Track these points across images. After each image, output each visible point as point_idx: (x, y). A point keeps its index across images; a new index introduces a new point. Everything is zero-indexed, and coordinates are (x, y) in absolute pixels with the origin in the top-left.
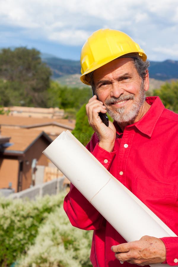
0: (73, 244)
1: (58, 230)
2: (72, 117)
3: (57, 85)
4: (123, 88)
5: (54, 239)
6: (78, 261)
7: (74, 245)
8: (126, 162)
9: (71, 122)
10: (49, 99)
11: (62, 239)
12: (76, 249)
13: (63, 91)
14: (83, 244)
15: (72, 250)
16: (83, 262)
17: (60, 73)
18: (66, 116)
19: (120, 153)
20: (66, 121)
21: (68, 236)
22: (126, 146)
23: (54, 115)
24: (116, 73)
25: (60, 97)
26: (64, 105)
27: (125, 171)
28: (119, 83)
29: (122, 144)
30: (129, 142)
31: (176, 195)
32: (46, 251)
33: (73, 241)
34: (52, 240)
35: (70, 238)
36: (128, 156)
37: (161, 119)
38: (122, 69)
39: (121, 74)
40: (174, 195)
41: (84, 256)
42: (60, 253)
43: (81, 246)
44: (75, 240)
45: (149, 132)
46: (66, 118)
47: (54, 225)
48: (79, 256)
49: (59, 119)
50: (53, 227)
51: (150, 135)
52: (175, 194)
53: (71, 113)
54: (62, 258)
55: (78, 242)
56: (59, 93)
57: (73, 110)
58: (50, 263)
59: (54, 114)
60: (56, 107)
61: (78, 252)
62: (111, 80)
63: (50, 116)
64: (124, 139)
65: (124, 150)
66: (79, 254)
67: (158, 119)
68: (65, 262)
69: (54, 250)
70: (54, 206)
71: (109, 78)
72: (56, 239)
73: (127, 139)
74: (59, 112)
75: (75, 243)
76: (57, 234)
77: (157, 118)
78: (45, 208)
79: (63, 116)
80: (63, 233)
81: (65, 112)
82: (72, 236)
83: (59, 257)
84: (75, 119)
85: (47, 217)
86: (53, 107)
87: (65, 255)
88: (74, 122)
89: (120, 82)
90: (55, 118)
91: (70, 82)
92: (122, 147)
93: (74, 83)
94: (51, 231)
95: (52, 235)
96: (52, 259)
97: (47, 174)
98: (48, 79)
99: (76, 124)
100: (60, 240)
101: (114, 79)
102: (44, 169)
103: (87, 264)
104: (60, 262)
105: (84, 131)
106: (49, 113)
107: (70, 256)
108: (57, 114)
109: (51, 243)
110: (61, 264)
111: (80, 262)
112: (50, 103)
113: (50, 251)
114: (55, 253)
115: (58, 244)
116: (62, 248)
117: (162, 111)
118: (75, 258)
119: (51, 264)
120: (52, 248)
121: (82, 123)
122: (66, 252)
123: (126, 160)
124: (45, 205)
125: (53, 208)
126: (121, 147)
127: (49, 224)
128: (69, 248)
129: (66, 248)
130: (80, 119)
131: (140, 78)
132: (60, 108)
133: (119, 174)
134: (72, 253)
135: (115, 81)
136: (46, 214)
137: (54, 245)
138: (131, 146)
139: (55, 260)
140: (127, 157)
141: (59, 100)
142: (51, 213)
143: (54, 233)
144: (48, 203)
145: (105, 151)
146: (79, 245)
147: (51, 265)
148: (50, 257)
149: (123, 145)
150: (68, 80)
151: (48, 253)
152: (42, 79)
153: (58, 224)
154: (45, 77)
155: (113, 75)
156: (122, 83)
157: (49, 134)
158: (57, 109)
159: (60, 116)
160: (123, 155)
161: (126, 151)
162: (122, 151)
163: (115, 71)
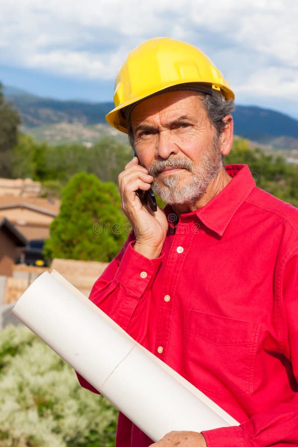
0: (52, 409)
1: (28, 384)
2: (54, 195)
3: (30, 141)
4: (176, 143)
5: (21, 400)
6: (60, 436)
7: (55, 410)
8: (177, 280)
9: (53, 203)
10: (15, 164)
11: (35, 400)
12: (58, 417)
13: (39, 152)
14: (70, 408)
15: (51, 418)
16: (68, 439)
17: (35, 121)
18: (43, 192)
19: (169, 262)
20: (45, 201)
21: (44, 395)
22: (180, 250)
23: (23, 191)
24: (167, 114)
25: (35, 160)
26: (40, 175)
27: (174, 295)
28: (171, 133)
29: (174, 245)
30: (187, 244)
31: (256, 341)
32: (7, 420)
33: (53, 404)
34: (18, 401)
35: (47, 398)
36: (181, 267)
37: (245, 206)
38: (177, 109)
39: (174, 116)
40: (253, 341)
41: (70, 428)
42: (31, 423)
43: (67, 411)
44: (57, 401)
45: (220, 228)
46: (44, 196)
47: (21, 376)
48: (62, 428)
49: (31, 197)
50: (19, 379)
51: (221, 233)
52: (255, 339)
53: (53, 188)
54: (34, 432)
55: (62, 404)
56: (32, 154)
57: (56, 183)
58: (14, 440)
59: (23, 189)
60: (28, 177)
61: (61, 421)
62: (157, 126)
63: (16, 193)
64: (177, 238)
65: (176, 257)
66: (63, 425)
67: (239, 206)
68: (38, 437)
69: (20, 417)
70: (22, 343)
71: (154, 122)
72: (24, 399)
73: (182, 238)
74: (33, 186)
75: (56, 407)
76: (27, 391)
77: (239, 204)
78: (7, 347)
79: (40, 193)
80: (36, 389)
81: (43, 187)
82: (52, 395)
83: (28, 430)
84: (60, 198)
85: (9, 363)
86: (23, 177)
87: (38, 426)
88: (58, 203)
89: (173, 131)
90: (25, 195)
91: (52, 136)
92: (173, 250)
93: (58, 138)
94: (16, 386)
95: (17, 393)
96: (16, 433)
97: (11, 289)
98: (14, 130)
99: (62, 208)
100: (30, 401)
101: (162, 124)
102: (6, 282)
103: (76, 442)
104: (31, 437)
105: (73, 219)
106: (15, 188)
107: (47, 427)
108: (29, 189)
109: (17, 406)
110: (32, 442)
111: (64, 438)
112: (18, 170)
113: (14, 419)
114: (23, 423)
115: (28, 408)
116: (33, 414)
117: (250, 191)
118: (56, 431)
119: (16, 441)
120: (17, 415)
121: (71, 205)
122: (41, 421)
123: (177, 276)
124: (7, 343)
125: (21, 347)
126: (171, 252)
127: (14, 374)
128: (45, 415)
129: (41, 415)
130: (68, 198)
131: (211, 127)
132: (34, 180)
133: (164, 299)
134: (50, 422)
135: (163, 129)
136: (7, 358)
137: (20, 410)
138: (188, 250)
139: (22, 434)
140: (180, 270)
141: (33, 166)
142: (18, 357)
143: (21, 389)
144: (12, 338)
145: (141, 257)
146: (62, 410)
147: (15, 443)
148: (14, 429)
149: (176, 248)
150: (47, 132)
151: (11, 423)
152: (5, 130)
153: (27, 375)
154: (8, 126)
155: (160, 118)
156: (176, 133)
157: (15, 223)
158: (29, 181)
159: (33, 192)
160: (173, 265)
161: (178, 259)
162: (173, 258)
163: (164, 110)
